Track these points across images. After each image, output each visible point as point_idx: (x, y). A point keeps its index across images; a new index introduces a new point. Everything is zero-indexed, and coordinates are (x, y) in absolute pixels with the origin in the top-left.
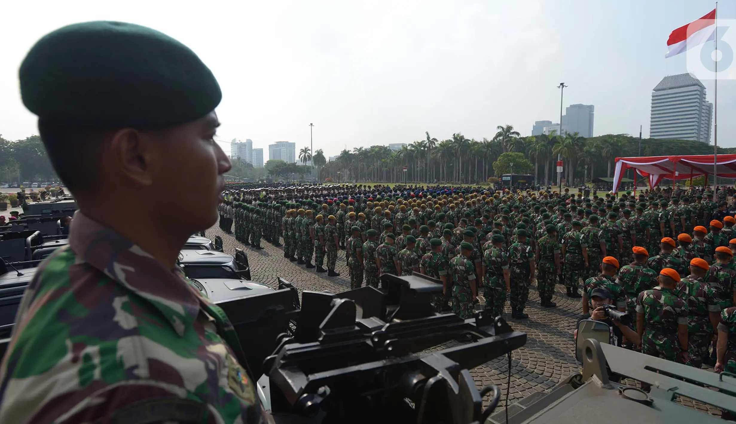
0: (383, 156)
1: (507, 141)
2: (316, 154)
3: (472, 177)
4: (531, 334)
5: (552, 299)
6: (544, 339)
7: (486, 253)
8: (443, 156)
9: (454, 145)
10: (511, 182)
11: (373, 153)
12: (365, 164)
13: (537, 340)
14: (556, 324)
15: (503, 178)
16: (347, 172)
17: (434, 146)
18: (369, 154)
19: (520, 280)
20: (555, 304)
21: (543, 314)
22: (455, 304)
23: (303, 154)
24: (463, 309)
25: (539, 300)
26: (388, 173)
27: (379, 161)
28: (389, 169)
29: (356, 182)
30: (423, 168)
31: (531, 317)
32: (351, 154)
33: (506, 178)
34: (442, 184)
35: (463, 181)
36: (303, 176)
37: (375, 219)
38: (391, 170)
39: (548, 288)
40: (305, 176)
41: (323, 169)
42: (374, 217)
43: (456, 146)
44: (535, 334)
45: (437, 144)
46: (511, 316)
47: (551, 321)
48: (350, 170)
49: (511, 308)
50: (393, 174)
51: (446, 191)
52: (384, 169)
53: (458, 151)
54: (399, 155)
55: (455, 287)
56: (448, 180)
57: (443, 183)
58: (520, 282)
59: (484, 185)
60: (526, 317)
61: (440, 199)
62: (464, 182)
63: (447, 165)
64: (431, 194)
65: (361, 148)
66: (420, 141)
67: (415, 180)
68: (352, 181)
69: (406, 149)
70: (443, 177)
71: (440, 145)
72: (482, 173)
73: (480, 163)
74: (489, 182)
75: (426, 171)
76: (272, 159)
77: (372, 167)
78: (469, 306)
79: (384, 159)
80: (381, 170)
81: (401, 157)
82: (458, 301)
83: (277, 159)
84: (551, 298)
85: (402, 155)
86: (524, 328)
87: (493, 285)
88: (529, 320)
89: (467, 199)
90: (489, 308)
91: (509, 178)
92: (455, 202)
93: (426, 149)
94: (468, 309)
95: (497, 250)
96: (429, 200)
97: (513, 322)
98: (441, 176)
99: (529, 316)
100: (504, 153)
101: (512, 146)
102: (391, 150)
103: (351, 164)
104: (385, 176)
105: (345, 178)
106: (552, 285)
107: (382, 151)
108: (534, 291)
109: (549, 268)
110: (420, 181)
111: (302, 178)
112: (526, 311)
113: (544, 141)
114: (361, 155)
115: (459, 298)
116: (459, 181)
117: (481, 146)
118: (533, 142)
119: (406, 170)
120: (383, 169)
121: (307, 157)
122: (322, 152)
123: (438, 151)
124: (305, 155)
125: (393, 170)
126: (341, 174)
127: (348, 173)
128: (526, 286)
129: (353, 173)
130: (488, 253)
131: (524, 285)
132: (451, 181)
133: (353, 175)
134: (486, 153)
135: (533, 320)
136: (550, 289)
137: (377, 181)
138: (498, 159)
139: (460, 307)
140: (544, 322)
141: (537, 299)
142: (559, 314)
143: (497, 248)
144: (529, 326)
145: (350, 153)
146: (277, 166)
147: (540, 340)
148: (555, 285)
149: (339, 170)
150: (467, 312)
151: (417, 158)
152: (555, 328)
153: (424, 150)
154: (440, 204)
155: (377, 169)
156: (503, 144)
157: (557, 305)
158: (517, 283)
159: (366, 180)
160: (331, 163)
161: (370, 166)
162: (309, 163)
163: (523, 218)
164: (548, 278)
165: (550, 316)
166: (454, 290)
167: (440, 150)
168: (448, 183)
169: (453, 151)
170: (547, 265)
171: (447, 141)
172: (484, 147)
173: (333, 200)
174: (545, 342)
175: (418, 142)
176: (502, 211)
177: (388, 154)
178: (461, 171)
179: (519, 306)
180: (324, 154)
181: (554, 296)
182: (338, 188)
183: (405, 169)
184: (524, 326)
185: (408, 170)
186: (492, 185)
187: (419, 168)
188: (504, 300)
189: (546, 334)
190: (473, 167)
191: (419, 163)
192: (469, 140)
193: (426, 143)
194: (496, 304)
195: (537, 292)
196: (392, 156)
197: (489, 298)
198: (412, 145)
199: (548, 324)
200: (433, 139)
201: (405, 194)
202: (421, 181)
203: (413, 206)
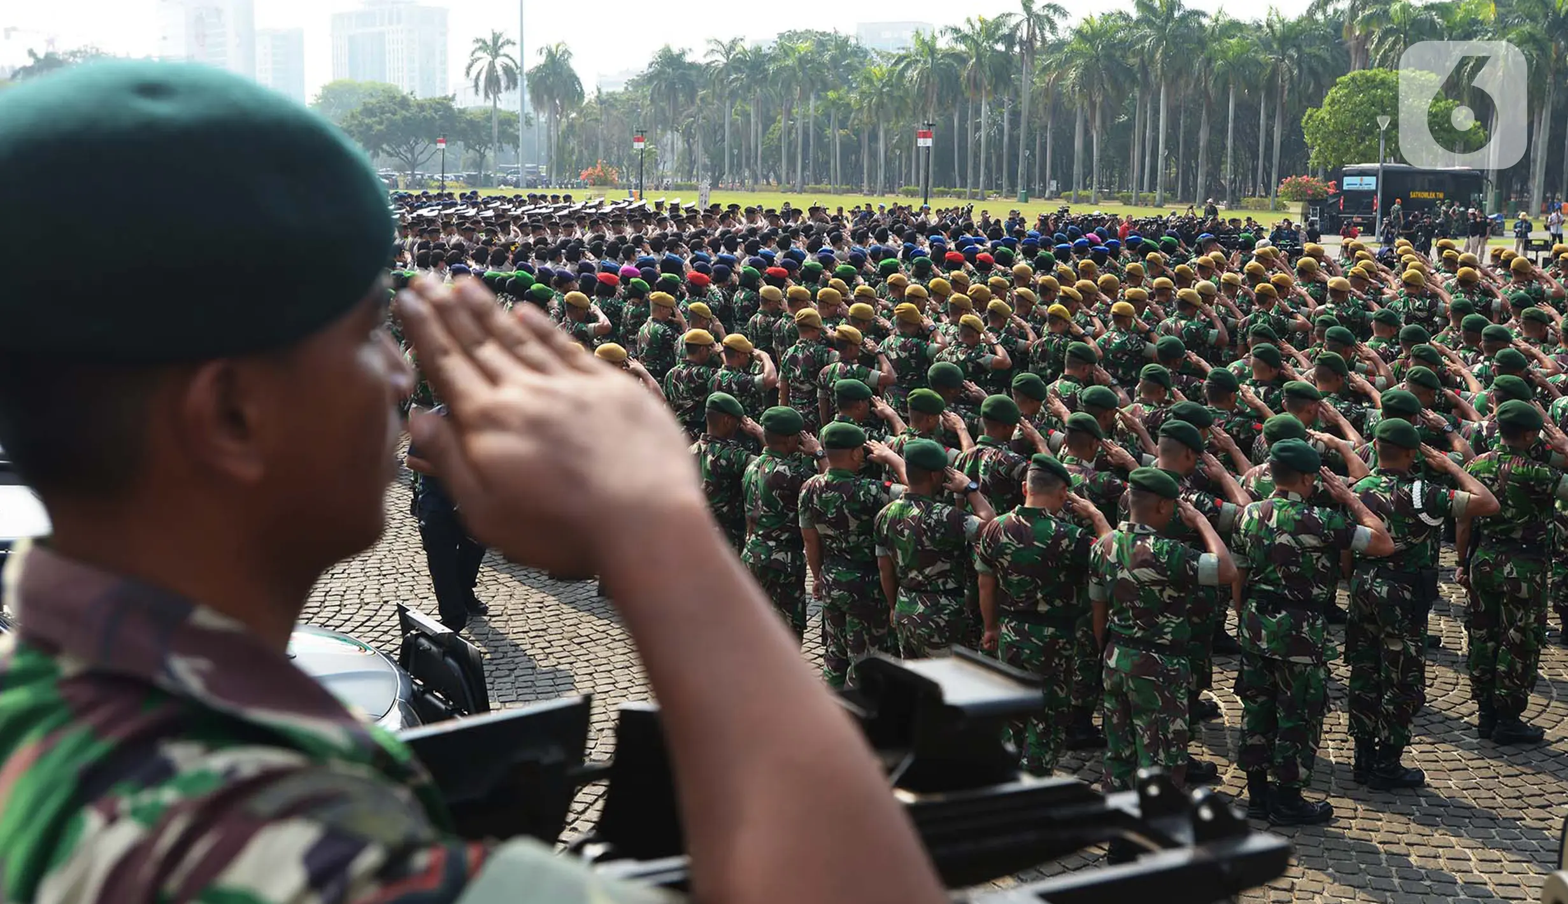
0: (830, 76)
1: (1368, 21)
2: (541, 60)
3: (1214, 174)
4: (1433, 851)
5: (1524, 708)
6: (1485, 877)
7: (1246, 518)
8: (1087, 80)
9: (1138, 33)
10: (1378, 201)
11: (789, 62)
12: (751, 109)
13: (1458, 876)
14: (1542, 814)
15: (1347, 180)
16: (674, 140)
17: (1049, 37)
18: (772, 68)
19: (1389, 629)
20: (1540, 731)
21: (1484, 772)
22: (1115, 720)
23: (485, 59)
24: (1146, 741)
25: (1470, 711)
26: (850, 149)
27: (812, 97)
28: (857, 133)
29: (714, 186)
30: (1001, 131)
31: (1434, 784)
32: (692, 65)
33: (1356, 180)
34: (1078, 200)
35: (1170, 188)
36: (483, 156)
37: (793, 358)
38: (866, 141)
39: (1511, 667)
40: (490, 154)
41: (571, 125)
42: (791, 350)
43: (1144, 38)
44: (1449, 853)
45: (1065, 29)
46: (1351, 776)
47: (1515, 803)
48: (688, 135)
49: (1352, 743)
50: (873, 155)
51: (1092, 243)
52: (836, 135)
53: (1152, 56)
54: (901, 74)
55: (1116, 651)
56: (1108, 187)
57: (1086, 200)
58: (1390, 636)
59: (1262, 208)
60: (1414, 781)
61: (1063, 278)
62: (1174, 195)
63: (1103, 122)
64: (1029, 253)
65: (734, 42)
66: (990, 17)
67: (964, 185)
68: (694, 181)
69: (932, 51)
70: (1088, 172)
71: (1079, 33)
72: (1255, 156)
73: (1247, 111)
74: (1285, 194)
75: (1014, 142)
76: (345, 77)
77: (781, 123)
78: (1172, 728)
79: (835, 88)
80: (820, 136)
81: (906, 81)
82: (1127, 710)
83: (367, 77)
84: (1523, 705)
85: (913, 74)
86: (1403, 829)
87: (1273, 645)
88: (1429, 796)
89: (1183, 280)
90: (1256, 740)
91: (1370, 183)
92: (1130, 291)
93: (1017, 49)
94: (1168, 744)
95: (1293, 504)
96: (1022, 278)
97: (1356, 799)
98: (1077, 169)
99: (1427, 779)
100: (1355, 73)
101: (1391, 39)
102: (866, 53)
103: (693, 109)
104: (836, 163)
105: (668, 168)
106: (1528, 652)
107: (827, 57)
108: (1451, 674)
109: (1515, 584)
110: (988, 187)
111: (479, 164)
112: (1413, 756)
113: (1533, 19)
114: (738, 70)
115: (1133, 697)
116: (1152, 188)
117: (1252, 38)
118: (1482, 23)
119: (929, 142)
120: (828, 132)
121: (500, 71)
122: (566, 51)
123: (1069, 60)
124: (492, 66)
125: (874, 137)
126: (650, 153)
127: (680, 144)
128: (1413, 650)
129: (698, 150)
130: (1256, 515)
131: (1406, 648)
132: (1120, 187)
133: (703, 159)
134: (1275, 71)
135: (1443, 794)
136: (1519, 666)
137: (804, 183)
138: (1327, 100)
139: (1134, 733)
140: (1490, 803)
141: (1463, 710)
142: (1553, 774)
143: (1294, 496)
144: (1429, 820)
145: (688, 59)
146: (369, 111)
147: (1469, 878)
148: (1538, 653)
149: (641, 136)
150: (1162, 755)
151: (976, 86)
152: (1537, 834)
153: (1006, 57)
154: (1066, 300)
155: (806, 134)
156: (1351, 29)
157: (1549, 735)
158: (1376, 638)
159: (756, 181)
160: (606, 102)
161: (774, 120)
162: (512, 101)
163: (1413, 368)
164: (1512, 624)
165: (1517, 781)
166: (1112, 663)
167: (1075, 53)
168: (1109, 197)
169: (1133, 61)
170: (1507, 569)
171: (1106, 17)
172: (1267, 46)
173: (614, 271)
174: (1490, 887)
175: (983, 22)
176: (1321, 335)
177: (851, 68)
178: (1167, 147)
179: (1385, 734)
180: (577, 65)
181: (1532, 698)
182: (640, 217)
183: (925, 136)
184: (1404, 819)
185: (935, 143)
186: (1295, 214)
187: (983, 133)
188: (1321, 707)
189: (1496, 854)
190: (1219, 130)
191: (985, 109)
192: (1204, 15)
193: (1017, 26)
194: (1284, 725)
195: (1464, 679)
196: (869, 80)
197: (1261, 699)
198: (956, 30)
199: (1507, 813)
200: (1049, 6)
201: (923, 254)
202: (993, 185)
203: (957, 310)
